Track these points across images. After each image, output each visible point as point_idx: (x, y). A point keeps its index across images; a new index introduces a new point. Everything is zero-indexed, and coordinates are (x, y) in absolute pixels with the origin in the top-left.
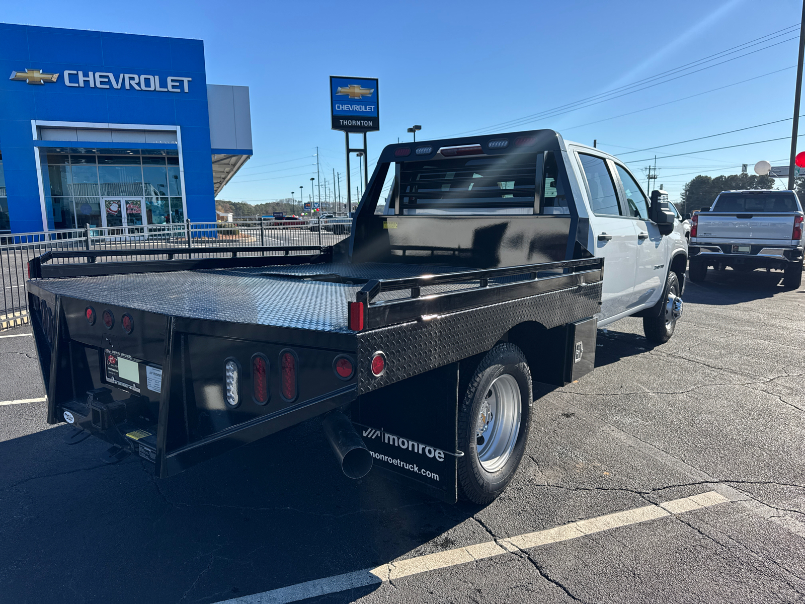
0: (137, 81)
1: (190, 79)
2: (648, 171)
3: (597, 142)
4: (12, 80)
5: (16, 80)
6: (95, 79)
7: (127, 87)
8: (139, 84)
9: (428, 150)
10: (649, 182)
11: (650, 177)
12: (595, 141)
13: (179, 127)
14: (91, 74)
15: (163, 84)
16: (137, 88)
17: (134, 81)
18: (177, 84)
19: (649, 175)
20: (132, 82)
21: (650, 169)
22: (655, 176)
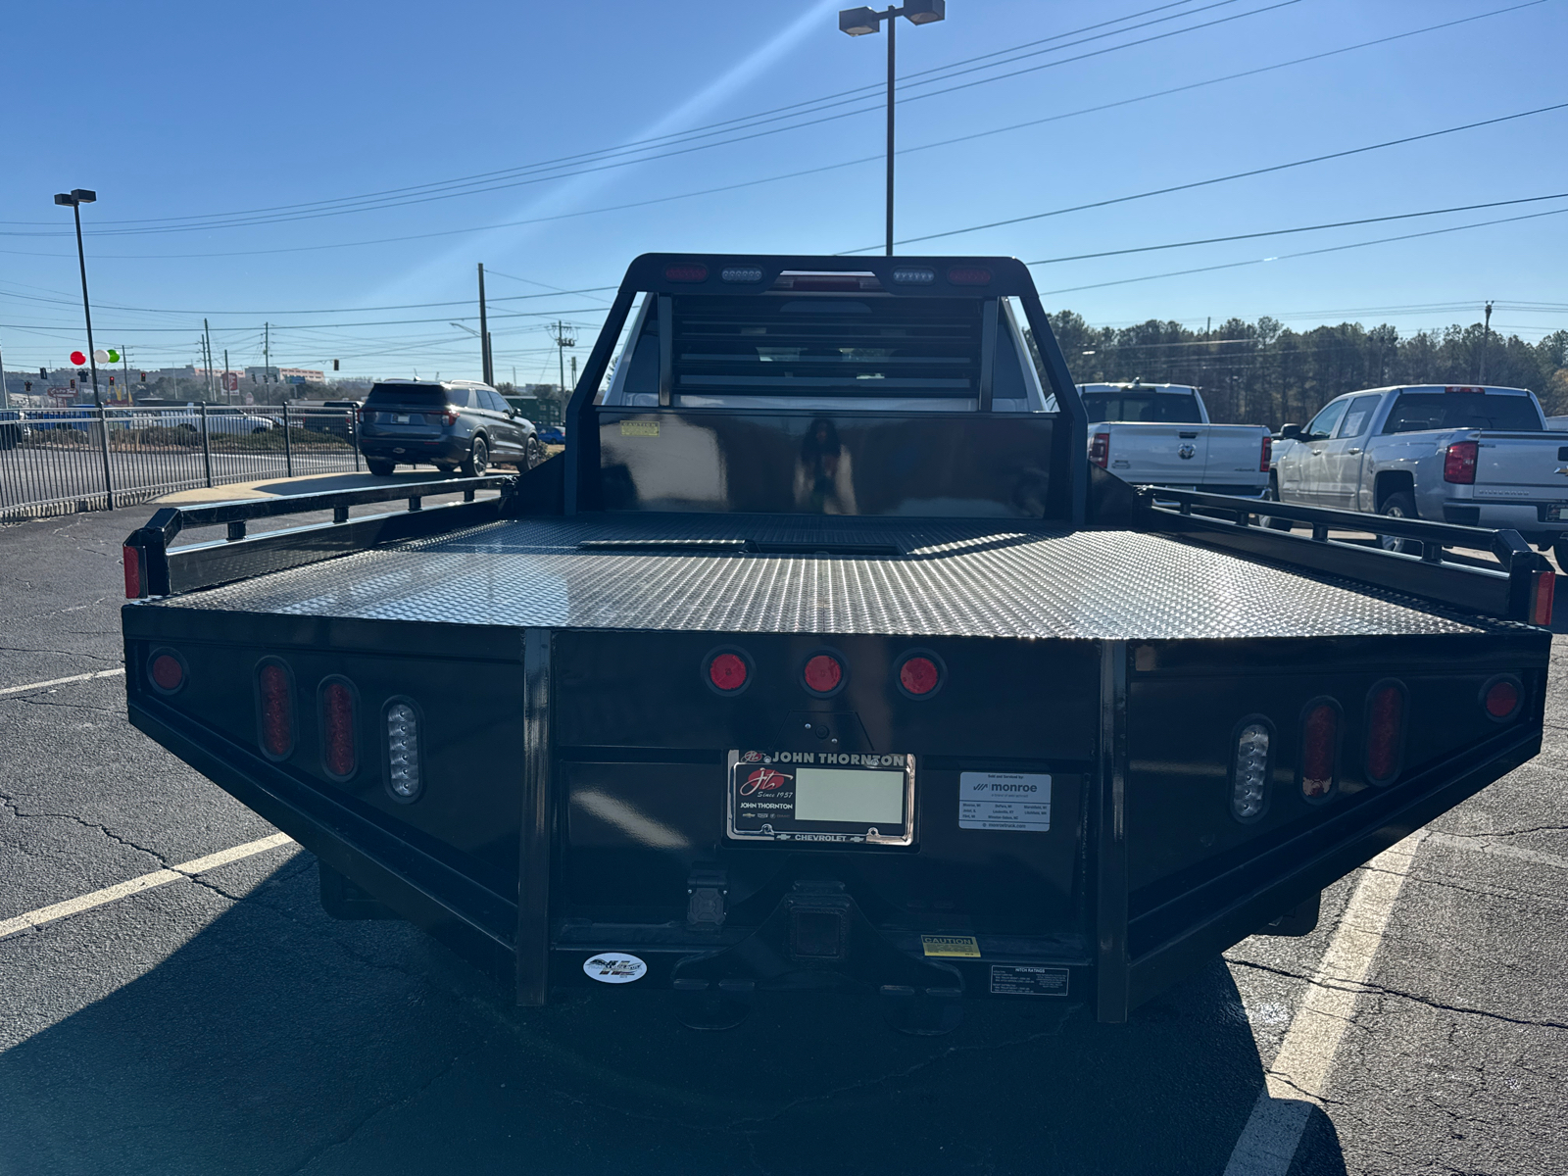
2: (557, 331)
3: (484, 268)
9: (755, 274)
10: (561, 352)
11: (562, 343)
12: (481, 266)
19: (560, 339)
21: (560, 327)
22: (570, 341)
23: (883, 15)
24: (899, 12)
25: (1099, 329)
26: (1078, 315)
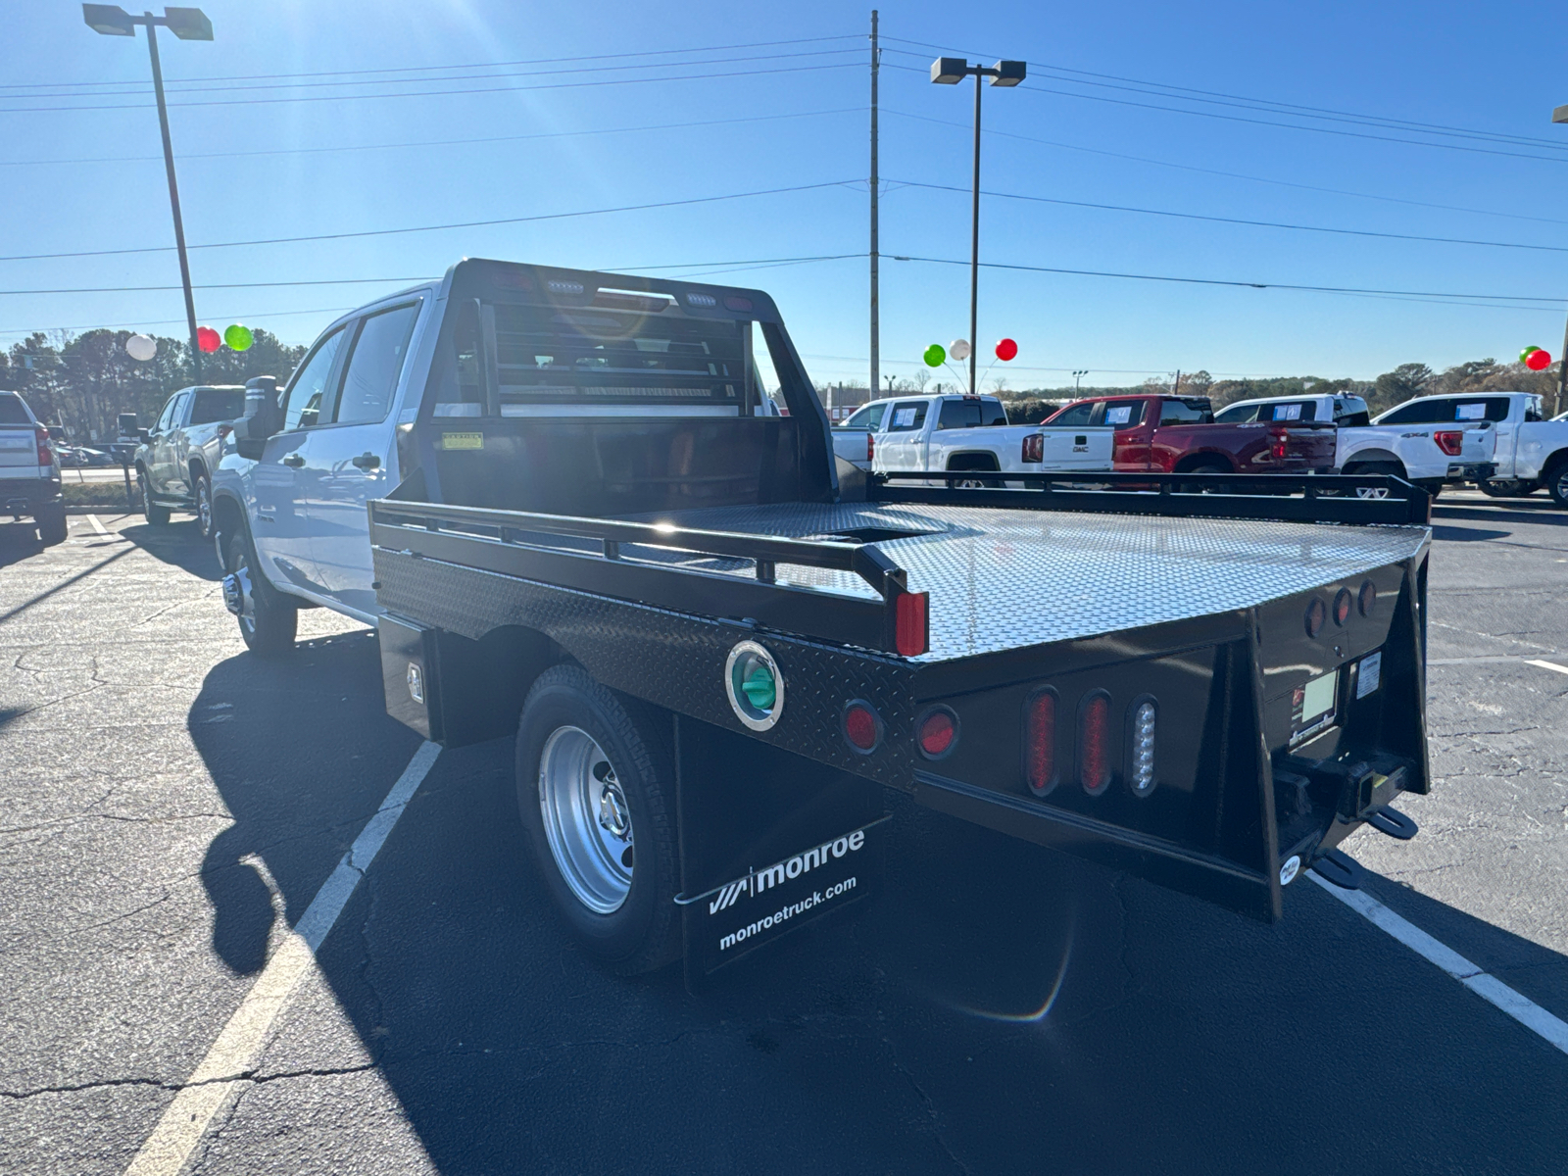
9: (577, 288)
23: (139, 20)
24: (160, 21)
25: (293, 347)
26: (271, 334)
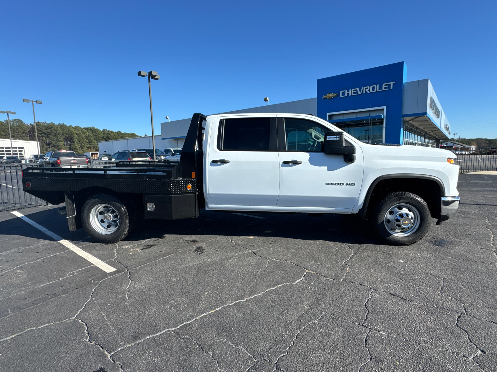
0: (369, 89)
1: (394, 82)
4: (323, 99)
5: (324, 98)
6: (352, 92)
7: (364, 92)
8: (369, 90)
13: (385, 108)
14: (350, 90)
15: (380, 87)
16: (368, 92)
17: (367, 89)
18: (387, 86)
20: (367, 90)
